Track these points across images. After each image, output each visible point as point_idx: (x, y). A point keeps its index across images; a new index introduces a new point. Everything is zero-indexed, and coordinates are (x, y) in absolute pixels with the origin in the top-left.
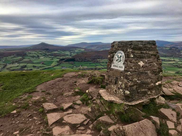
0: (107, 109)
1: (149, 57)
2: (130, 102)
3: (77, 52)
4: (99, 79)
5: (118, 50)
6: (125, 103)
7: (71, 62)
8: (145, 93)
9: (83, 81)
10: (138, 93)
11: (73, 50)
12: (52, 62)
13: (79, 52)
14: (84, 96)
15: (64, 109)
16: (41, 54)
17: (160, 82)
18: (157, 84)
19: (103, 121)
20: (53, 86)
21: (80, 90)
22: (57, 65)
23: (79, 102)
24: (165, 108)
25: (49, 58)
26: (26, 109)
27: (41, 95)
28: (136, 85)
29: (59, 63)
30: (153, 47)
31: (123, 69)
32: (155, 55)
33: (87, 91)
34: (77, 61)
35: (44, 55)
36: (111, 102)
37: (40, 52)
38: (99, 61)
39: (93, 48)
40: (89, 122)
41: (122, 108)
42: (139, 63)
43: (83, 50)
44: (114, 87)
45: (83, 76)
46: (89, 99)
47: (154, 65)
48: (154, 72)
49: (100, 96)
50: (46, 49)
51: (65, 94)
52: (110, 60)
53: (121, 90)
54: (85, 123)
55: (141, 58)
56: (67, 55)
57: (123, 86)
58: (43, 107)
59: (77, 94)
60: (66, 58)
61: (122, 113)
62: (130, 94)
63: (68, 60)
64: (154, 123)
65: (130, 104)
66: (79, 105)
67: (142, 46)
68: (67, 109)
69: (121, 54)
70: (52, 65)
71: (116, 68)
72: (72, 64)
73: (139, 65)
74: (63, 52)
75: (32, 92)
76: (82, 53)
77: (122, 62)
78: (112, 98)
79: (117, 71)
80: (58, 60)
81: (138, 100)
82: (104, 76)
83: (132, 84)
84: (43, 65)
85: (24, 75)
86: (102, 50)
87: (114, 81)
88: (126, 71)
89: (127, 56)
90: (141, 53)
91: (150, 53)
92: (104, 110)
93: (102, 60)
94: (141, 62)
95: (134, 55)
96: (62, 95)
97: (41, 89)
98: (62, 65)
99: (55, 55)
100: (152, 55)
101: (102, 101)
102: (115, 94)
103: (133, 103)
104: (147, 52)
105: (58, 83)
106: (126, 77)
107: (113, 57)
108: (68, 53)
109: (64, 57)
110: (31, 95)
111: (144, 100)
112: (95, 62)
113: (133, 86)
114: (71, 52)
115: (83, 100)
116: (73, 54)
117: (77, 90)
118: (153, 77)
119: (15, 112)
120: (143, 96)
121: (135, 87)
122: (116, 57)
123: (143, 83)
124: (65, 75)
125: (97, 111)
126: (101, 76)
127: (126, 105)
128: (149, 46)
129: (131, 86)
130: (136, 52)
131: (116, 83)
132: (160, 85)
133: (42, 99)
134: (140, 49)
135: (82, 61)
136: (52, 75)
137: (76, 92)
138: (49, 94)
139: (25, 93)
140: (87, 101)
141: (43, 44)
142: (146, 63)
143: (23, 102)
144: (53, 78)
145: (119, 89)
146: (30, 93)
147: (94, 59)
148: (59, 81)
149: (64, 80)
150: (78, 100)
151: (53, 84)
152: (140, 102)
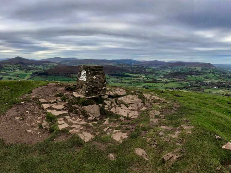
0: (77, 101)
1: (99, 74)
2: (88, 96)
3: (50, 67)
4: (72, 87)
5: (83, 70)
6: (86, 97)
7: (44, 76)
8: (96, 93)
9: (62, 89)
10: (93, 92)
11: (46, 64)
12: (26, 75)
13: (52, 67)
14: (63, 97)
15: (52, 102)
16: (16, 67)
17: (105, 88)
18: (103, 88)
19: (74, 107)
20: (41, 91)
21: (60, 94)
22: (31, 78)
23: (60, 100)
24: (106, 100)
25: (23, 71)
26: (29, 102)
27: (36, 95)
28: (92, 88)
29: (32, 76)
30: (101, 69)
31: (85, 80)
32: (102, 74)
33: (65, 94)
34: (50, 75)
35: (19, 69)
36: (79, 98)
37: (16, 66)
38: (72, 76)
39: (67, 63)
40: (66, 109)
41: (84, 100)
42: (93, 77)
43: (56, 65)
44: (81, 90)
45: (61, 86)
46: (66, 98)
47: (101, 79)
48: (101, 82)
49: (73, 95)
50: (20, 63)
51: (50, 96)
52: (79, 75)
53: (84, 91)
54: (64, 109)
55: (94, 74)
56: (40, 69)
57: (85, 89)
58: (39, 101)
59: (58, 96)
60: (39, 72)
61: (84, 102)
62: (88, 92)
63: (41, 74)
64: (99, 106)
65: (88, 98)
66: (60, 101)
67: (95, 68)
68: (53, 103)
69: (84, 72)
70: (25, 78)
71: (82, 80)
72: (44, 78)
73: (93, 78)
74: (36, 66)
75: (30, 93)
76: (56, 67)
77: (85, 76)
78: (80, 96)
79: (82, 81)
80: (32, 73)
81: (92, 96)
82: (75, 86)
83: (90, 87)
84: (18, 78)
85: (20, 83)
86: (75, 65)
87: (81, 87)
88: (87, 81)
89: (87, 73)
90: (95, 72)
91: (99, 72)
92: (75, 102)
93: (75, 75)
94: (95, 77)
95: (91, 73)
96: (49, 96)
97: (35, 92)
98: (35, 78)
99: (29, 69)
100: (100, 73)
101: (74, 97)
102: (81, 93)
103: (90, 97)
104: (98, 72)
105: (45, 89)
106: (87, 84)
107: (80, 74)
108: (41, 67)
109: (37, 71)
110: (30, 94)
111: (96, 96)
112: (68, 77)
113: (90, 88)
114: (45, 66)
115: (62, 99)
116: (46, 69)
117: (58, 94)
118: (101, 84)
119: (23, 102)
120: (95, 94)
121: (91, 89)
122: (82, 74)
123: (95, 87)
124: (48, 85)
125: (71, 103)
126: (74, 85)
127: (86, 98)
128: (99, 68)
129: (89, 89)
130: (92, 71)
131: (82, 88)
132: (105, 89)
133: (37, 97)
134: (94, 70)
135: (55, 76)
136: (39, 84)
137: (57, 95)
138: (40, 95)
139: (26, 93)
140: (65, 99)
141: (18, 58)
142: (97, 77)
143: (26, 98)
144: (40, 86)
145: (83, 90)
146: (29, 94)
147: (67, 74)
148: (45, 88)
149: (48, 87)
150: (59, 99)
151: (41, 89)
152: (93, 97)
